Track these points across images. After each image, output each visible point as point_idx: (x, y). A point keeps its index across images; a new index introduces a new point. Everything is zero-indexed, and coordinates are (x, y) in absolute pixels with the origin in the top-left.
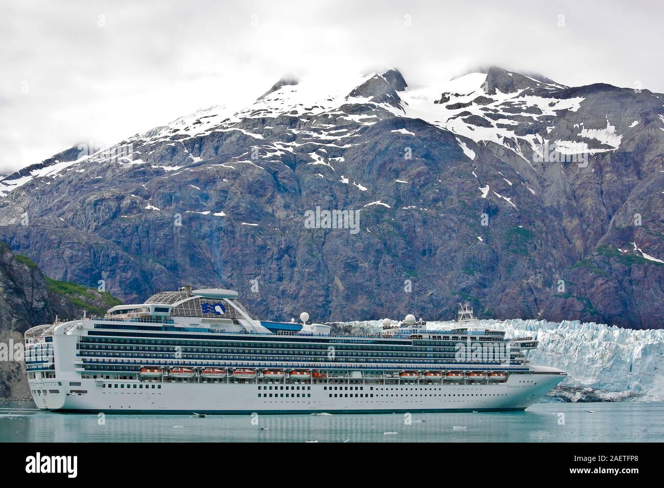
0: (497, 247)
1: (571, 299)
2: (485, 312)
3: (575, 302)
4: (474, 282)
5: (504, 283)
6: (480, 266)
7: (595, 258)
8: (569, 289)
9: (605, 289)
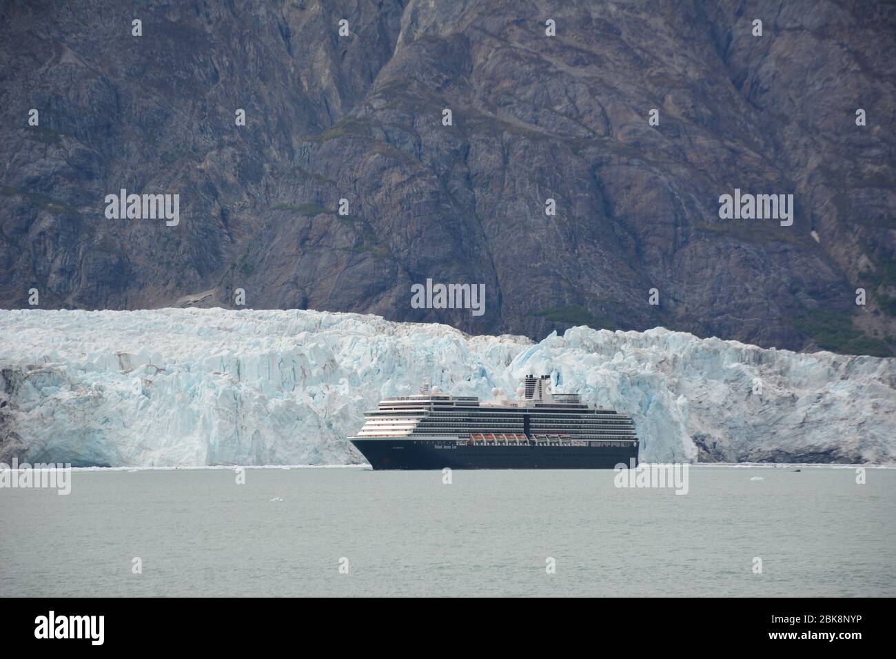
0: (113, 72)
1: (324, 217)
2: (96, 242)
3: (334, 226)
4: (64, 163)
5: (141, 168)
6: (74, 122)
7: (379, 114)
8: (318, 193)
9: (408, 195)
